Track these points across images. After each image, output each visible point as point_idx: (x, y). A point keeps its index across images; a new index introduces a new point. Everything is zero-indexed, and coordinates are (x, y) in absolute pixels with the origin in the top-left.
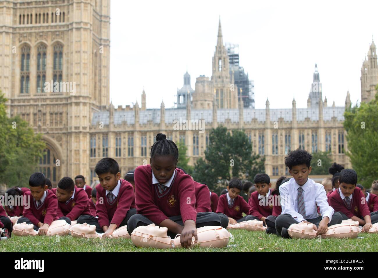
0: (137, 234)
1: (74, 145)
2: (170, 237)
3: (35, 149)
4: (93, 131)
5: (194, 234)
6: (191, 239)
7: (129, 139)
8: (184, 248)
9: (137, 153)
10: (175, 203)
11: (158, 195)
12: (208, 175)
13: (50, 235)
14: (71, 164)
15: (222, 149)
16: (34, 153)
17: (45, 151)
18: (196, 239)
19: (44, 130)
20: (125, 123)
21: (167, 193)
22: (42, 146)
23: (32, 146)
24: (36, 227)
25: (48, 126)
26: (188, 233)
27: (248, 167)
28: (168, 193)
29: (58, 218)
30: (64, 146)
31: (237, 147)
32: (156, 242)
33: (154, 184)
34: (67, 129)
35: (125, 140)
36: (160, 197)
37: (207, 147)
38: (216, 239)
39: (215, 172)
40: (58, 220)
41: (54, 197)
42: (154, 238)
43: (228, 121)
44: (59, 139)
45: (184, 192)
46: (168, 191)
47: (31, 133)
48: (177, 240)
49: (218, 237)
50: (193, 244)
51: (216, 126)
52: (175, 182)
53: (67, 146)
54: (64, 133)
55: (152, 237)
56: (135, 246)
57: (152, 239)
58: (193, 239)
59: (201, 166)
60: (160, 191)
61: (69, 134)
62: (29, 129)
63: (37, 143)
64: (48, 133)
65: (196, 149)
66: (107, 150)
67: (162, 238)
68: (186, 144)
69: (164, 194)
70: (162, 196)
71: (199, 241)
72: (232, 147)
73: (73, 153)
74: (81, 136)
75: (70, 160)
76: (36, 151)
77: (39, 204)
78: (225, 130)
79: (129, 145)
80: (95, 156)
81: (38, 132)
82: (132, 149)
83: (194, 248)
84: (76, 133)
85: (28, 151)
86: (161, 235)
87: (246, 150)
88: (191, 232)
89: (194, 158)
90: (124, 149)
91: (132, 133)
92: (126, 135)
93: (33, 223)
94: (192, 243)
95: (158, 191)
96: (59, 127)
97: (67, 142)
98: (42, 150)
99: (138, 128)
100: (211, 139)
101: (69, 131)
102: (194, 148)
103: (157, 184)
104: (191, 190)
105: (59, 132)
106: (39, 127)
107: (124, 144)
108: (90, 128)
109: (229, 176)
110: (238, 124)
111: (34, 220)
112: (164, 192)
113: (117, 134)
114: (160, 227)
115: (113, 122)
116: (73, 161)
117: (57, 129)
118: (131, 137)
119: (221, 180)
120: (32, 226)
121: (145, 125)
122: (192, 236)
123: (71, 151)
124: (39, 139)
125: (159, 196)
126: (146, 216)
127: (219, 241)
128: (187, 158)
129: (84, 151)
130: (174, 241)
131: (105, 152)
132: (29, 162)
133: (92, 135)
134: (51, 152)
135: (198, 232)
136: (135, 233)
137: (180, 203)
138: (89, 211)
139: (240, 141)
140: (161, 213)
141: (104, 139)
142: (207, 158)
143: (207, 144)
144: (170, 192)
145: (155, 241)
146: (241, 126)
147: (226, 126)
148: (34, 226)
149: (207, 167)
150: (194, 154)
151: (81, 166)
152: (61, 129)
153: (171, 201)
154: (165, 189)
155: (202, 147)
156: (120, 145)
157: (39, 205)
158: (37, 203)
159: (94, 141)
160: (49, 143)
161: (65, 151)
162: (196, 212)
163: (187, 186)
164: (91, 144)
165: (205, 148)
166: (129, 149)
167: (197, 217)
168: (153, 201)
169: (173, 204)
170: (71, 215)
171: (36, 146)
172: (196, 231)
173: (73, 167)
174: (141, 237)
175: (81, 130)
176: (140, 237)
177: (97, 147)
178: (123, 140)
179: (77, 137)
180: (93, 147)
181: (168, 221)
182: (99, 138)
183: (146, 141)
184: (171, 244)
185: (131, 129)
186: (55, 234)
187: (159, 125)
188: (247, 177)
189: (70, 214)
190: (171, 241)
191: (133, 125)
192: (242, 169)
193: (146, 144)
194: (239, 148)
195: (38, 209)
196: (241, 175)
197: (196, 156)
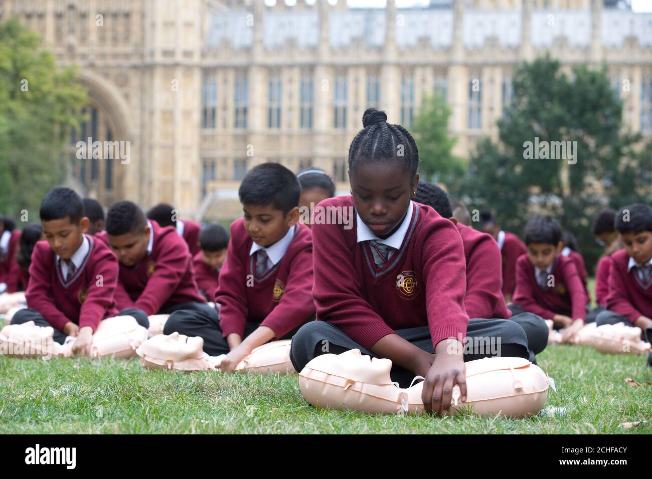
0: (316, 376)
1: (160, 99)
2: (397, 384)
3: (58, 107)
4: (209, 62)
5: (458, 380)
6: (449, 393)
7: (302, 84)
8: (431, 416)
9: (323, 120)
10: (415, 289)
11: (372, 271)
12: (504, 181)
13: (95, 355)
14: (151, 147)
15: (544, 115)
16: (58, 117)
17: (84, 111)
18: (464, 394)
19: (84, 56)
20: (291, 43)
21: (394, 264)
22: (76, 99)
23: (51, 99)
24: (58, 334)
25: (93, 47)
26: (441, 378)
27: (609, 164)
28: (399, 263)
29: (116, 311)
30: (135, 100)
31: (582, 112)
32: (363, 397)
33: (361, 242)
34: (142, 56)
35: (291, 86)
36: (377, 275)
37: (505, 110)
38: (512, 393)
39: (523, 174)
40: (115, 316)
41: (111, 257)
42: (357, 386)
43: (561, 41)
44: (122, 82)
45: (437, 263)
46: (397, 260)
47: (49, 65)
48: (415, 393)
49: (519, 390)
50: (456, 404)
51: (529, 56)
52: (415, 238)
53: (142, 101)
54: (135, 67)
55: (352, 383)
56: (310, 405)
57: (352, 388)
58: (456, 393)
59: (487, 159)
60: (378, 261)
61: (147, 69)
62: (44, 55)
63: (65, 91)
64: (92, 66)
65: (474, 113)
66: (245, 111)
67: (376, 386)
68: (450, 100)
69: (387, 267)
70: (381, 274)
71: (470, 398)
72: (569, 110)
73: (158, 118)
74: (179, 73)
75: (151, 136)
76: (63, 112)
77: (71, 272)
78: (554, 66)
79: (302, 99)
80: (213, 126)
81: (67, 62)
82: (311, 110)
83: (458, 414)
84: (166, 66)
85: (42, 110)
86: (375, 379)
87: (606, 117)
88: (450, 373)
89: (470, 138)
90: (290, 109)
91: (310, 69)
92: (296, 74)
93: (52, 324)
94: (452, 403)
95: (370, 261)
96: (122, 49)
97: (142, 89)
98: (78, 107)
99: (326, 57)
100: (518, 87)
101: (148, 60)
102: (470, 111)
103: (370, 241)
104: (454, 259)
105: (122, 62)
106: (71, 49)
107: (291, 96)
108: (203, 55)
109: (559, 184)
110: (587, 49)
111: (53, 316)
112: (386, 262)
113: (272, 71)
114: (374, 359)
115: (261, 41)
116: (158, 137)
117: (115, 56)
118: (307, 80)
119: (538, 195)
120: (49, 331)
121: (344, 49)
122: (454, 386)
123: (152, 113)
124: (70, 79)
125: (376, 273)
126: (338, 326)
127: (521, 399)
128: (450, 137)
129: (187, 113)
130: (406, 394)
131: (241, 117)
132: (43, 140)
133: (207, 72)
134: (101, 116)
135: (468, 373)
136: (309, 374)
137: (427, 294)
138: (192, 286)
139: (592, 95)
140: (377, 320)
141: (237, 84)
142: (504, 137)
143: (504, 99)
144: (402, 261)
145: (361, 393)
146: (597, 56)
147: (556, 55)
148: (55, 331)
149: (503, 162)
150: (470, 126)
151: (179, 153)
152: (127, 56)
153: (405, 285)
154: (390, 256)
155: (491, 109)
156: (279, 100)
157: (69, 275)
158: (65, 270)
159: (210, 88)
160: (95, 92)
161: (137, 113)
162: (467, 317)
163: (444, 248)
164: (204, 96)
165: (498, 114)
166: (302, 110)
167: (467, 331)
168: (357, 290)
169: (409, 292)
170: (149, 299)
171: (60, 99)
172: (464, 372)
173: (158, 155)
174: (325, 383)
175: (179, 58)
176: (322, 384)
177: (218, 103)
178: (286, 87)
179: (168, 77)
180: (210, 104)
181: (394, 340)
182: (225, 81)
183: (345, 89)
184: (399, 402)
185: (307, 59)
186: (108, 353)
187: (380, 49)
188: (606, 188)
189: (145, 297)
190: (401, 394)
191: (313, 50)
192: (594, 169)
193: (345, 97)
194: (589, 115)
195: (66, 286)
196: (590, 185)
197: (475, 131)
